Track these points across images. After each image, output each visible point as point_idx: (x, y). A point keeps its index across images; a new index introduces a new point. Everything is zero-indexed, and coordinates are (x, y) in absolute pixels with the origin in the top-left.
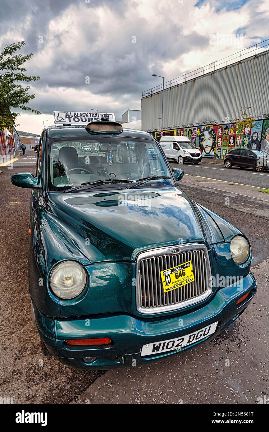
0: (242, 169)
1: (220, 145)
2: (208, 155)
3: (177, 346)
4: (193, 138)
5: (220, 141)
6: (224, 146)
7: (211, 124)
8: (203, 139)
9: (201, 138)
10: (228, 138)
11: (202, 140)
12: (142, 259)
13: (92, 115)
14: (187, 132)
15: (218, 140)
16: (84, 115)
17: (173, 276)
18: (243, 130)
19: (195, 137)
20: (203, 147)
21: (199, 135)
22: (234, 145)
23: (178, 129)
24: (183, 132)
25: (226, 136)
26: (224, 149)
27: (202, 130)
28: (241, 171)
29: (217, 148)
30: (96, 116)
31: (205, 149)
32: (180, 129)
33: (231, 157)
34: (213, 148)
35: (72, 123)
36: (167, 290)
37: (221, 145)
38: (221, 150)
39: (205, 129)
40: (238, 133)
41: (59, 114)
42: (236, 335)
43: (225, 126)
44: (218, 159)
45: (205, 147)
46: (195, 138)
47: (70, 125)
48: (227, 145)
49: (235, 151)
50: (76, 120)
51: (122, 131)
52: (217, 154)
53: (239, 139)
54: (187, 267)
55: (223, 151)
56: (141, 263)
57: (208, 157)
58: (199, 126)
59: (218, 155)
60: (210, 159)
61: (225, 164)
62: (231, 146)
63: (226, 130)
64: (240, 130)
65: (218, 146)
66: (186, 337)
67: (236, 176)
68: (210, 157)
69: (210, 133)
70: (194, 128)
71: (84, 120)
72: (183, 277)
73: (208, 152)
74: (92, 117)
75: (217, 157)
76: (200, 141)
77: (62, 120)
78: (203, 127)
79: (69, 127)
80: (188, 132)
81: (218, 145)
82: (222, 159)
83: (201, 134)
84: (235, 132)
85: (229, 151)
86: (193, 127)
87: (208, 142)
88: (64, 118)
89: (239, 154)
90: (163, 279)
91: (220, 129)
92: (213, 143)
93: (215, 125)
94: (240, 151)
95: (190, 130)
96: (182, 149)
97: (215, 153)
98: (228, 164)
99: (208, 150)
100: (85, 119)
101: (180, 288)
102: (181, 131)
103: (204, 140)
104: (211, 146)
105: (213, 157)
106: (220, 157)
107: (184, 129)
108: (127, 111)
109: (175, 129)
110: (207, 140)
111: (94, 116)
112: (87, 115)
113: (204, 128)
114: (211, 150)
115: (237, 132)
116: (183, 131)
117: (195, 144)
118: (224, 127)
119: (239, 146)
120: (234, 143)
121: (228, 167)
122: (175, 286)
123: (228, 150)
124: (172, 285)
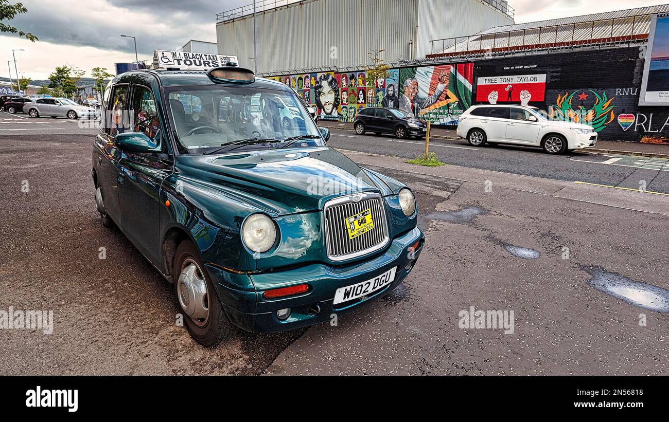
0: (378, 135)
1: (345, 102)
2: (330, 116)
3: (364, 292)
4: (305, 91)
5: (345, 96)
6: (351, 103)
7: (331, 71)
8: (320, 93)
9: (317, 91)
10: (356, 92)
11: (318, 94)
12: (328, 207)
13: (208, 57)
14: (295, 81)
15: (342, 94)
16: (198, 57)
17: (356, 223)
18: (375, 81)
19: (308, 88)
20: (322, 105)
21: (314, 86)
22: (365, 101)
23: (281, 77)
24: (290, 82)
25: (352, 88)
26: (351, 108)
27: (318, 80)
28: (378, 139)
29: (342, 106)
30: (214, 58)
31: (325, 107)
32: (284, 77)
33: (363, 119)
34: (335, 106)
35: (183, 66)
36: (353, 236)
37: (347, 101)
38: (347, 109)
39: (323, 78)
40: (368, 85)
41: (163, 54)
42: (408, 297)
43: (351, 74)
44: (344, 122)
45: (325, 105)
46: (309, 90)
47: (178, 69)
48: (355, 102)
49: (367, 111)
50: (188, 62)
51: (255, 80)
52: (342, 115)
53: (370, 93)
54: (367, 214)
55: (351, 110)
56: (327, 211)
57: (329, 119)
58: (314, 73)
59: (344, 116)
60: (333, 123)
61: (355, 128)
62: (360, 104)
63: (352, 81)
64: (372, 80)
65: (342, 104)
66: (372, 281)
67: (373, 145)
68: (332, 119)
69: (330, 84)
70: (306, 75)
71: (198, 63)
72: (364, 224)
73: (329, 111)
74: (208, 60)
75: (342, 119)
76: (316, 95)
77: (169, 63)
78: (319, 75)
79: (178, 71)
80: (297, 82)
81: (342, 102)
82: (350, 122)
83: (317, 85)
84: (364, 83)
85: (358, 110)
86: (304, 74)
87: (328, 97)
88: (171, 59)
89: (373, 115)
90: (348, 227)
91: (344, 78)
92: (336, 99)
93: (337, 73)
94: (374, 111)
95: (301, 78)
96: (288, 108)
97: (338, 114)
98: (360, 129)
99: (329, 108)
100: (200, 62)
101: (362, 235)
102: (286, 79)
103: (322, 93)
104: (333, 103)
105: (337, 119)
106: (347, 120)
107: (291, 77)
108: (190, 42)
109: (277, 76)
110: (326, 95)
111: (211, 59)
112: (201, 57)
113: (321, 76)
114: (333, 109)
115: (367, 83)
116: (289, 80)
117: (310, 100)
118: (348, 75)
119: (371, 104)
120: (364, 98)
121: (360, 133)
122: (359, 232)
123: (356, 110)
124: (356, 232)
